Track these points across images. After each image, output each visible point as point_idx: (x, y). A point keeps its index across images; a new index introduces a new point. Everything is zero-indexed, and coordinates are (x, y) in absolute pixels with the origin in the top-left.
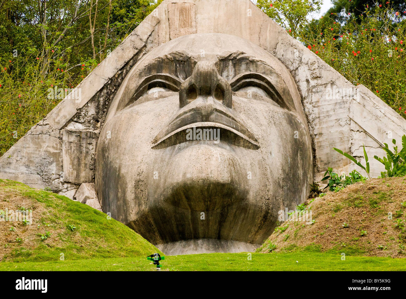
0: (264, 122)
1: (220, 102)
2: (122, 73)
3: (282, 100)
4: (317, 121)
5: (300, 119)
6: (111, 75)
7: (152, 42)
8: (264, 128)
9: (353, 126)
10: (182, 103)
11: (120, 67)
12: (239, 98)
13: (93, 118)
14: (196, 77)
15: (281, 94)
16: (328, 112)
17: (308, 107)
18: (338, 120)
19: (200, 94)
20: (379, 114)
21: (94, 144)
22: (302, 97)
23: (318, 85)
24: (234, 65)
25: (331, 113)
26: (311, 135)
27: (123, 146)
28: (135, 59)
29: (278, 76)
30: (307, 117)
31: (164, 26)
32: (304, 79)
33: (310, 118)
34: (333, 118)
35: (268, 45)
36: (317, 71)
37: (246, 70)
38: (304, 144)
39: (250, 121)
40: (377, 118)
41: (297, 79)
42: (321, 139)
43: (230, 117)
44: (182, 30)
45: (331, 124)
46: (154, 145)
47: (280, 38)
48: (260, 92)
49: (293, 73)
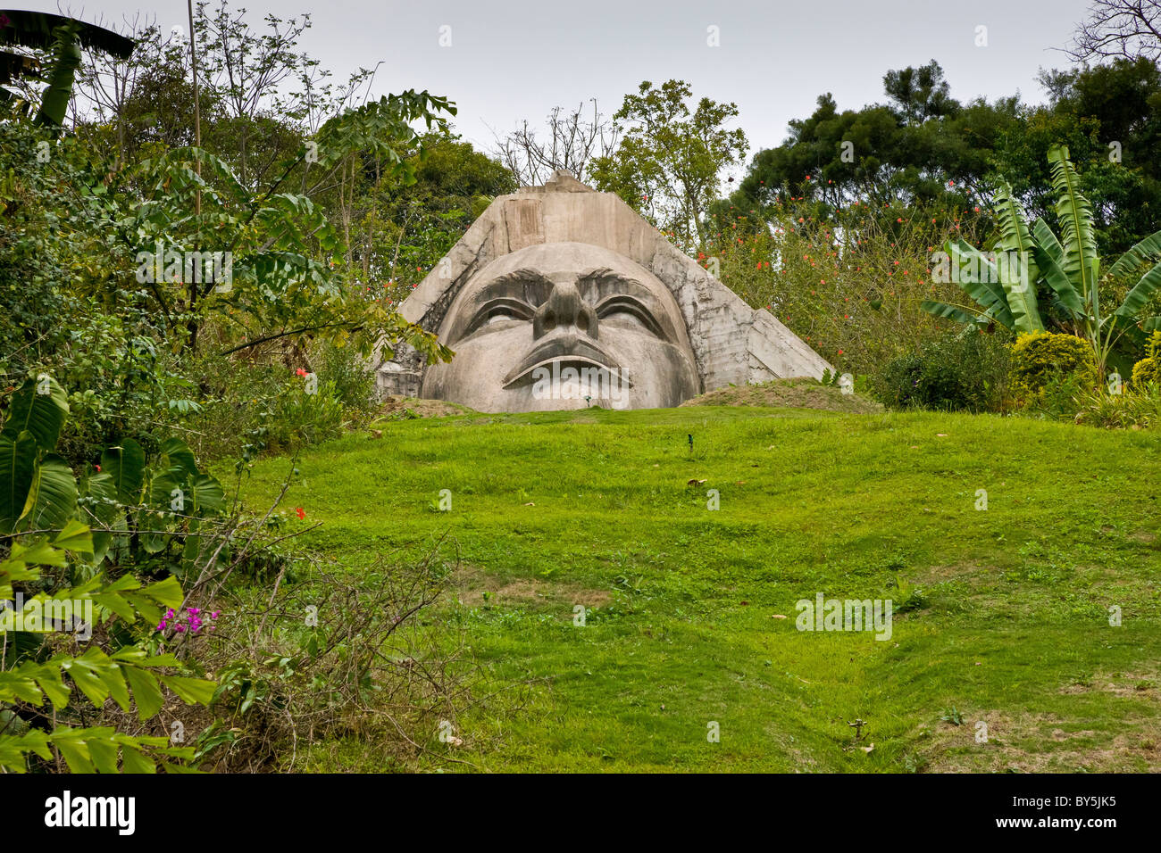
0: (638, 356)
1: (584, 332)
2: (448, 296)
3: (661, 330)
4: (707, 356)
5: (683, 352)
6: (434, 300)
7: (486, 254)
8: (638, 363)
9: (752, 362)
10: (537, 334)
11: (445, 289)
12: (606, 328)
13: (414, 357)
14: (554, 302)
15: (660, 322)
16: (721, 344)
17: (696, 337)
18: (733, 355)
19: (560, 323)
20: (784, 345)
21: (416, 389)
22: (687, 325)
23: (708, 310)
24: (599, 286)
25: (725, 346)
26: (700, 376)
27: (466, 387)
28: (463, 279)
29: (655, 299)
30: (694, 351)
31: (501, 232)
32: (691, 302)
33: (698, 353)
34: (728, 352)
35: (642, 257)
36: (706, 291)
37: (614, 292)
38: (688, 384)
39: (620, 355)
40: (781, 351)
41: (681, 301)
42: (712, 380)
43: (597, 349)
44: (525, 237)
45: (725, 360)
46: (505, 385)
47: (657, 247)
48: (632, 320)
49: (676, 294)
